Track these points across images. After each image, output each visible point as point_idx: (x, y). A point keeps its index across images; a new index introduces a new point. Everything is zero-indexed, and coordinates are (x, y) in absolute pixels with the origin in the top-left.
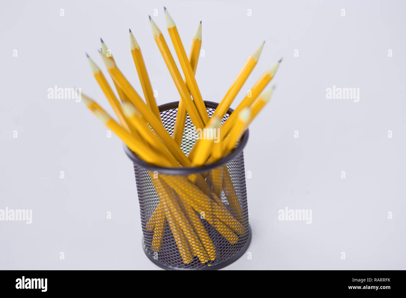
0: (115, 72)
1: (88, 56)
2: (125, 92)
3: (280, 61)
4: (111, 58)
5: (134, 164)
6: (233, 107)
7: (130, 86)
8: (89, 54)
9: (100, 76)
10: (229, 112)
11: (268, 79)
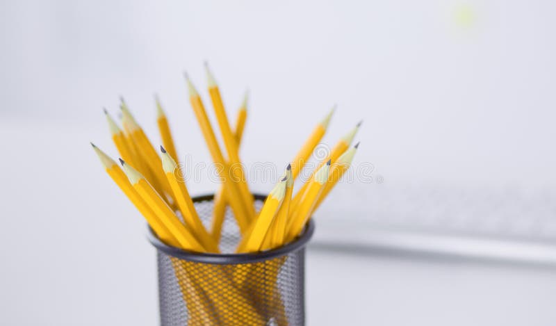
1: (106, 112)
3: (359, 125)
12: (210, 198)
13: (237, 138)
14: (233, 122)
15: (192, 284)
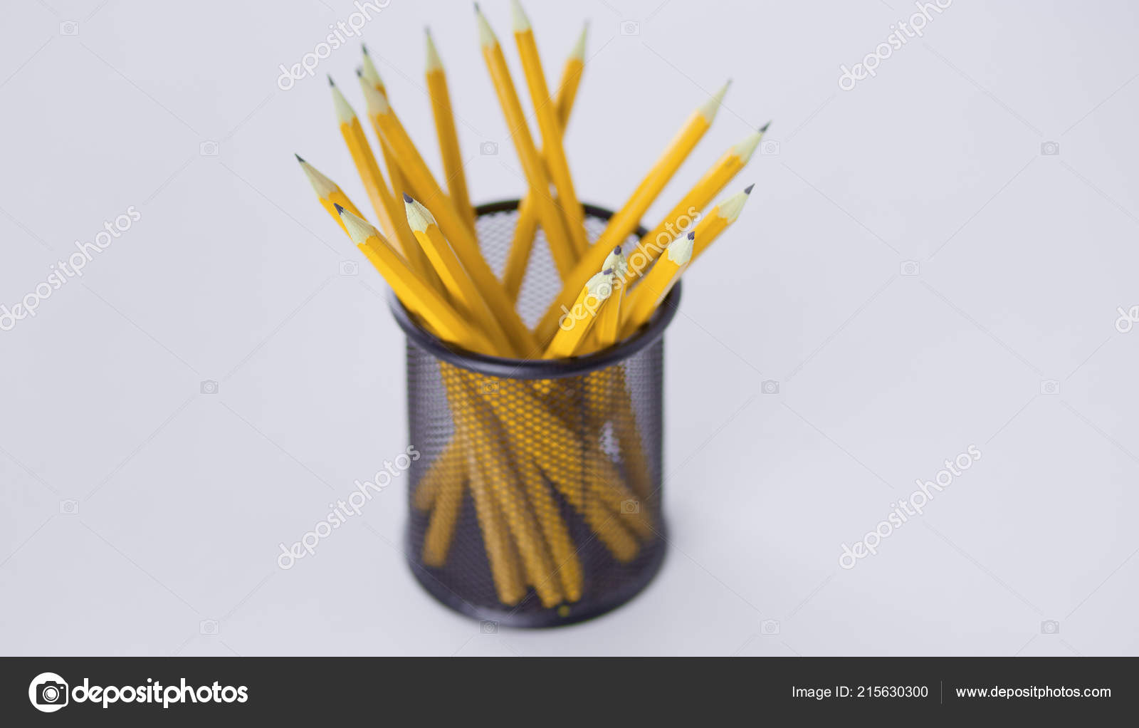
0: (388, 122)
1: (332, 83)
2: (405, 169)
3: (764, 129)
4: (381, 89)
5: (408, 340)
6: (649, 222)
7: (417, 157)
8: (336, 80)
9: (353, 130)
10: (640, 233)
11: (734, 166)
12: (510, 206)
13: (561, 113)
14: (554, 86)
15: (464, 386)
